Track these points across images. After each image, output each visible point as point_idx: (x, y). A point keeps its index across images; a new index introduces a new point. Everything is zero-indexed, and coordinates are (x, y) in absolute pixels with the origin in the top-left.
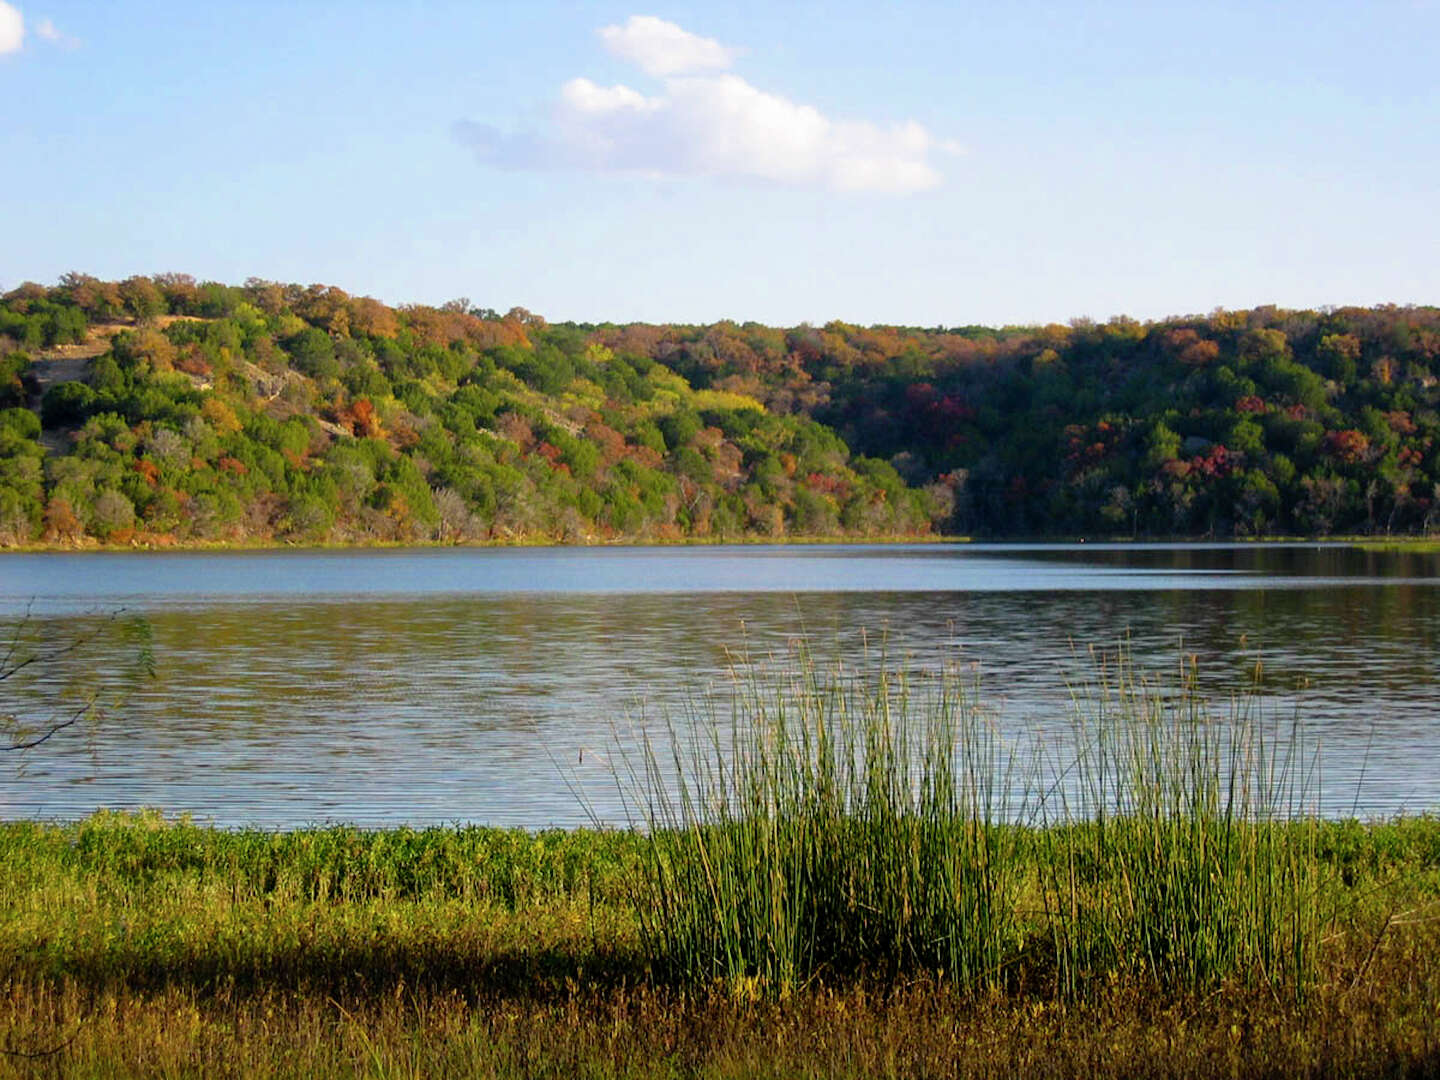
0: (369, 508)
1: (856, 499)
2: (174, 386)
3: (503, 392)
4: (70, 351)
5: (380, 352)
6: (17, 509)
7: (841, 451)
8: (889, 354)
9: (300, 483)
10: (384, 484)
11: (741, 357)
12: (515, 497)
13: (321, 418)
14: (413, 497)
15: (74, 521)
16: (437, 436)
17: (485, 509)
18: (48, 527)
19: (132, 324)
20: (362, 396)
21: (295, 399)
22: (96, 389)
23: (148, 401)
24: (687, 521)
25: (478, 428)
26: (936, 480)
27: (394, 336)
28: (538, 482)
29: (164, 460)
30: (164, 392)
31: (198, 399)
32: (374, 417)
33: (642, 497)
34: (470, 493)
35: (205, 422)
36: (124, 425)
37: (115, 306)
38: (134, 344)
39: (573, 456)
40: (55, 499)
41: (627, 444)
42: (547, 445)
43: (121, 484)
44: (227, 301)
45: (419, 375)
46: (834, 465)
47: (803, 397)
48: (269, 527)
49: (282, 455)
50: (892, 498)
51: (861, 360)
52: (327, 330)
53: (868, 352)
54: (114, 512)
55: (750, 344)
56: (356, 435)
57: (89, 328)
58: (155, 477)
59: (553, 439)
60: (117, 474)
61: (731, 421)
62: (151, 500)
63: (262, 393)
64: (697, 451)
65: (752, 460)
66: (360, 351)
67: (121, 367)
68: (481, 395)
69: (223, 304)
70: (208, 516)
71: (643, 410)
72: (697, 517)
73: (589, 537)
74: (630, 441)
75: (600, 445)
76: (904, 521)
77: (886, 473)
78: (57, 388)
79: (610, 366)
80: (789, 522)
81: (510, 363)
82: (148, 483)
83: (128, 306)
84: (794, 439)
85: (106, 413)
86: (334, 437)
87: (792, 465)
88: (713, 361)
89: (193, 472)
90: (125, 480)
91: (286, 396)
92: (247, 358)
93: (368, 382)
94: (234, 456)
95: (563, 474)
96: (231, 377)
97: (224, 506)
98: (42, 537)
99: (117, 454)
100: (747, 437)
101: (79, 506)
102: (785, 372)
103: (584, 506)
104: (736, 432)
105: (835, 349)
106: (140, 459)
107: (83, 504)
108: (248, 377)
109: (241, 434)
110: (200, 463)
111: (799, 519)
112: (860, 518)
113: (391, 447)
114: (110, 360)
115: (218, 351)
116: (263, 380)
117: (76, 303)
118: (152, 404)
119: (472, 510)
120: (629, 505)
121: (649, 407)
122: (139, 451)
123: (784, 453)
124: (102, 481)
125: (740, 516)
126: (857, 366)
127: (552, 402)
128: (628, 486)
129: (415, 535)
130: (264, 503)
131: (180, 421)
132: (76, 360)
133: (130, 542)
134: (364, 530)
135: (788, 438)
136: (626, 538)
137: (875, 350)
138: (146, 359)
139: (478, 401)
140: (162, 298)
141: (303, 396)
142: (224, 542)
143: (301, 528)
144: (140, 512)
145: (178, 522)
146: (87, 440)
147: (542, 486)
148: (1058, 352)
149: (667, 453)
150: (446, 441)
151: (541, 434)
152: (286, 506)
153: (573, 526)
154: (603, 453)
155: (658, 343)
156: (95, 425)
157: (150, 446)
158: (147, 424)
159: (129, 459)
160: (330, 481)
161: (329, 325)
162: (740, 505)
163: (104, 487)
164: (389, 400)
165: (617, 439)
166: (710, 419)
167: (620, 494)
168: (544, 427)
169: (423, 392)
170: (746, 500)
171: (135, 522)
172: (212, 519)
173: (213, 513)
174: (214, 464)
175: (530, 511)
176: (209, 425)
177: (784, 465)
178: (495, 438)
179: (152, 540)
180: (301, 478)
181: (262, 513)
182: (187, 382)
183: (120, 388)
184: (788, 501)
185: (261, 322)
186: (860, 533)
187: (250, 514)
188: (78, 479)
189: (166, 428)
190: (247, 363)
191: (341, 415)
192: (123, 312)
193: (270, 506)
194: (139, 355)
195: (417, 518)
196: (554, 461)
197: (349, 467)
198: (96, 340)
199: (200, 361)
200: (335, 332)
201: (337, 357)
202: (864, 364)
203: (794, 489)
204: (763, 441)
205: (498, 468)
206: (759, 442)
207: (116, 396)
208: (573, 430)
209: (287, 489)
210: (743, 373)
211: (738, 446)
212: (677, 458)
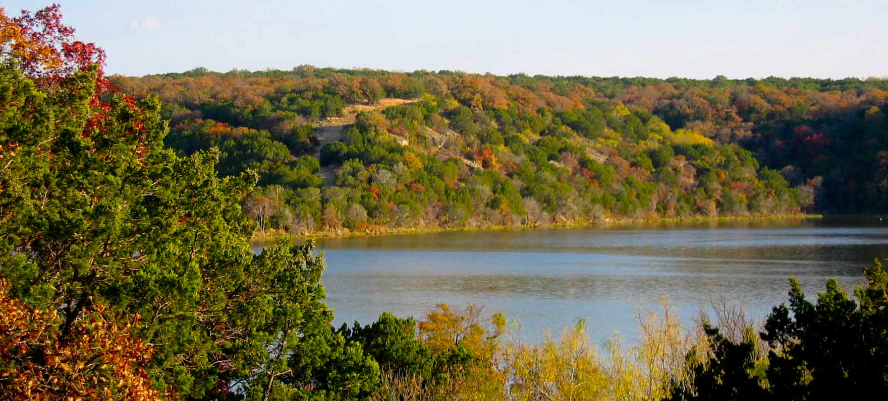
0: (489, 209)
1: (757, 195)
2: (388, 143)
3: (564, 139)
4: (335, 121)
5: (498, 118)
6: (309, 215)
7: (754, 165)
8: (787, 106)
9: (453, 196)
10: (497, 195)
11: (704, 108)
12: (567, 200)
13: (466, 158)
14: (512, 202)
15: (337, 221)
16: (526, 167)
17: (551, 207)
18: (324, 224)
19: (366, 104)
20: (488, 145)
21: (452, 148)
22: (348, 145)
23: (375, 153)
24: (662, 209)
25: (549, 160)
26: (805, 183)
27: (506, 108)
28: (580, 191)
29: (382, 185)
30: (383, 146)
31: (400, 150)
32: (493, 157)
33: (638, 196)
34: (543, 199)
35: (404, 165)
36: (362, 166)
37: (358, 95)
38: (368, 120)
39: (600, 175)
40: (328, 209)
41: (631, 167)
42: (586, 169)
43: (360, 199)
44: (417, 89)
45: (519, 131)
46: (747, 175)
47: (737, 133)
48: (436, 220)
49: (443, 181)
50: (778, 194)
51: (771, 110)
52: (469, 106)
53: (775, 105)
54: (357, 215)
55: (709, 100)
56: (483, 166)
57: (344, 107)
58: (378, 195)
59: (590, 166)
60: (358, 195)
61: (690, 151)
62: (376, 208)
63: (435, 144)
64: (670, 169)
65: (701, 173)
66: (488, 119)
67: (361, 132)
68: (551, 141)
69: (416, 90)
70: (405, 216)
71: (643, 145)
72: (668, 207)
73: (608, 220)
74: (633, 165)
75: (616, 167)
76: (785, 206)
77: (777, 178)
78: (328, 145)
79: (626, 120)
80: (719, 209)
81: (569, 121)
82: (375, 199)
83: (364, 93)
84: (725, 161)
85: (353, 159)
86: (471, 169)
87: (723, 176)
88: (688, 111)
89: (397, 191)
90: (363, 197)
91: (446, 146)
92: (426, 125)
93: (491, 137)
94: (419, 182)
95: (594, 187)
96: (418, 136)
97: (412, 209)
98: (321, 229)
99: (358, 182)
100: (699, 161)
101: (339, 213)
102: (728, 118)
103: (605, 203)
104: (693, 157)
105: (756, 104)
106: (370, 184)
107: (341, 211)
108: (427, 136)
109: (422, 170)
110: (401, 187)
111: (725, 208)
112: (759, 206)
113: (501, 173)
114: (355, 129)
115: (412, 122)
116: (435, 137)
117: (338, 93)
118: (377, 154)
119: (544, 208)
120: (630, 202)
121: (645, 144)
122: (370, 180)
123: (719, 169)
124: (351, 198)
125: (692, 206)
126: (769, 114)
127: (592, 142)
128: (631, 190)
129: (513, 222)
130: (434, 207)
131: (391, 164)
132: (337, 127)
133: (365, 230)
134: (486, 220)
135: (721, 160)
136: (628, 220)
137: (780, 104)
138: (374, 128)
139: (550, 145)
140: (382, 90)
141: (456, 146)
142: (413, 228)
143: (453, 220)
144: (370, 214)
145: (389, 220)
146: (344, 174)
147: (582, 193)
148: (879, 107)
149: (654, 170)
150: (532, 169)
151: (584, 163)
152: (445, 209)
153: (599, 214)
154: (617, 172)
155: (658, 100)
156: (347, 166)
157: (376, 178)
158: (374, 166)
159: (365, 185)
160: (468, 195)
161: (472, 102)
162: (692, 201)
163: (352, 201)
164: (502, 147)
165: (626, 164)
166: (678, 150)
167: (625, 194)
168: (585, 160)
169: (520, 141)
170: (696, 197)
171: (368, 220)
172: (407, 217)
173: (407, 214)
174: (409, 187)
175: (575, 208)
176: (406, 166)
177: (719, 176)
178: (558, 166)
179: (376, 229)
180: (453, 194)
181: (433, 213)
182: (395, 140)
183: (360, 145)
184: (718, 197)
185: (435, 103)
186: (759, 214)
187: (427, 214)
188: (339, 198)
189: (383, 168)
190: (427, 128)
191: (475, 156)
192: (362, 97)
193: (437, 209)
194: (370, 126)
195: (514, 214)
196: (591, 178)
197: (479, 187)
198: (347, 116)
199: (402, 128)
200: (474, 107)
201: (475, 122)
202: (773, 112)
203: (723, 191)
204: (708, 163)
205: (559, 184)
206: (705, 163)
207: (358, 149)
208: (602, 159)
209: (446, 199)
210: (703, 119)
211: (693, 165)
212: (659, 174)
